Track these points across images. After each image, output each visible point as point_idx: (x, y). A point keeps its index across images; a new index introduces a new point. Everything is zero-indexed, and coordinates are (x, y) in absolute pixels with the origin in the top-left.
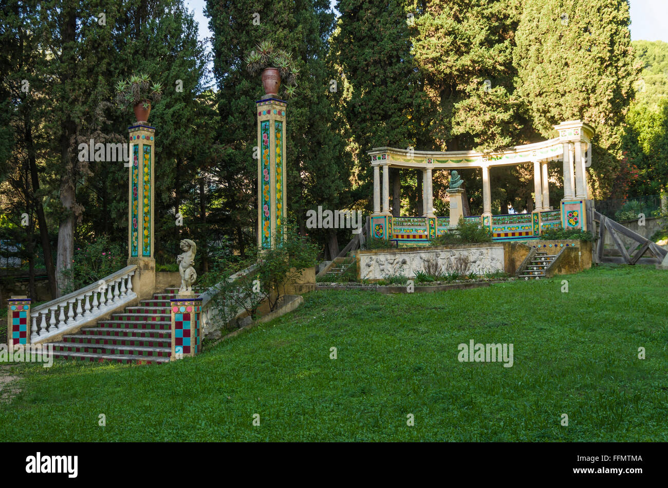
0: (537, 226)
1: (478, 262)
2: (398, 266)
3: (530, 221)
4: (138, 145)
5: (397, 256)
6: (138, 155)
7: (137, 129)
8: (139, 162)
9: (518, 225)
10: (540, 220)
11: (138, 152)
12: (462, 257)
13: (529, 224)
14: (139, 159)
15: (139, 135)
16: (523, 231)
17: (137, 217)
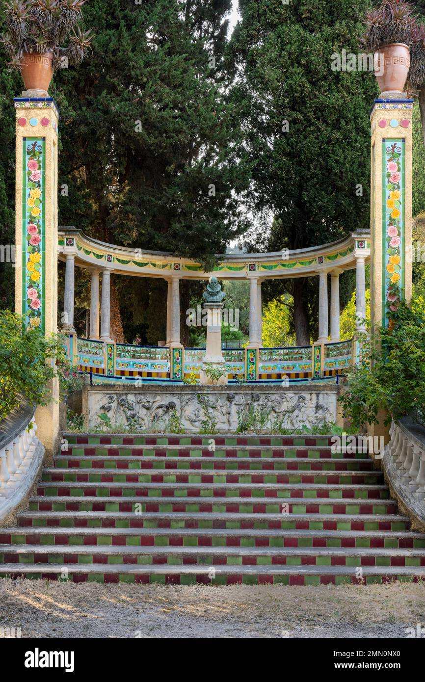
0: (318, 364)
1: (296, 412)
2: (160, 411)
3: (310, 358)
4: (44, 139)
5: (158, 398)
6: (41, 159)
7: (40, 104)
8: (44, 173)
9: (294, 362)
10: (323, 356)
11: (45, 153)
12: (270, 404)
13: (308, 362)
14: (44, 168)
15: (47, 117)
16: (301, 372)
17: (41, 287)
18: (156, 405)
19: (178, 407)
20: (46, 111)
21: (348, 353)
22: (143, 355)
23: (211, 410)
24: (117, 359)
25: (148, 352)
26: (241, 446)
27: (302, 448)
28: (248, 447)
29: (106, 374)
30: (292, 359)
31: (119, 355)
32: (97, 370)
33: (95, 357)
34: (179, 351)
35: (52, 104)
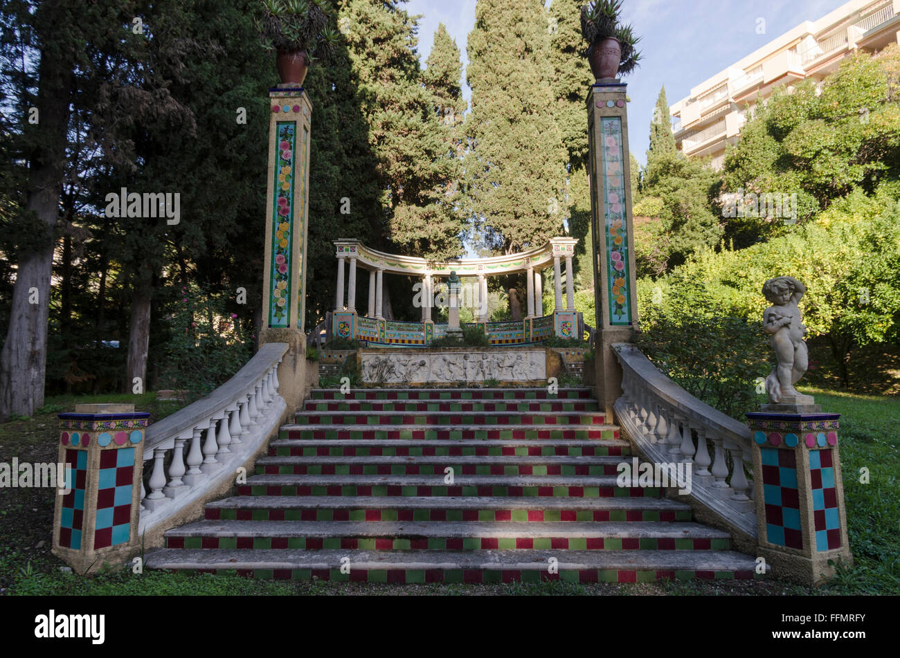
0: (528, 333)
1: (516, 367)
2: (414, 368)
3: (522, 329)
4: (295, 123)
5: (413, 357)
6: (292, 140)
7: (293, 94)
8: (294, 153)
9: (511, 332)
10: (531, 327)
11: (295, 135)
12: (496, 360)
13: (521, 331)
14: (295, 148)
15: (299, 104)
16: (516, 339)
17: (288, 253)
18: (411, 363)
19: (427, 364)
20: (298, 99)
21: (550, 324)
22: (406, 328)
23: (452, 366)
24: (386, 331)
25: (409, 326)
26: (477, 400)
27: (535, 401)
28: (484, 401)
29: (379, 341)
30: (509, 329)
31: (388, 329)
32: (373, 338)
33: (371, 330)
34: (431, 325)
35: (304, 94)
